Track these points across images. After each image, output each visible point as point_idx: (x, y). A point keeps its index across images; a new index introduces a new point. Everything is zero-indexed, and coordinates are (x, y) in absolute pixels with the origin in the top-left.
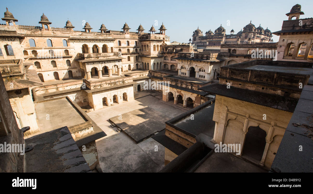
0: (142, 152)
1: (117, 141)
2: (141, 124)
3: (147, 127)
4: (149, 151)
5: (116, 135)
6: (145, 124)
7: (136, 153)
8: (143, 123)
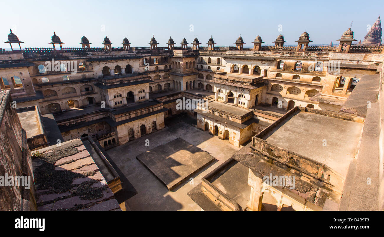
0: (176, 135)
1: (195, 140)
2: (178, 151)
3: (172, 148)
4: (171, 136)
5: (198, 144)
6: (174, 150)
7: (179, 134)
8: (175, 152)
